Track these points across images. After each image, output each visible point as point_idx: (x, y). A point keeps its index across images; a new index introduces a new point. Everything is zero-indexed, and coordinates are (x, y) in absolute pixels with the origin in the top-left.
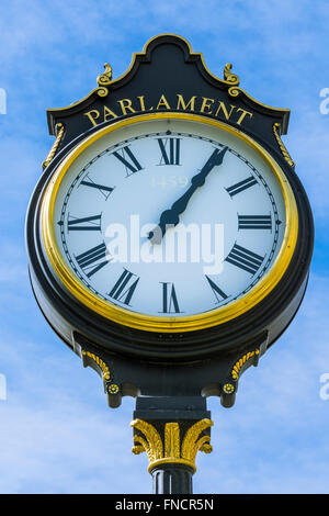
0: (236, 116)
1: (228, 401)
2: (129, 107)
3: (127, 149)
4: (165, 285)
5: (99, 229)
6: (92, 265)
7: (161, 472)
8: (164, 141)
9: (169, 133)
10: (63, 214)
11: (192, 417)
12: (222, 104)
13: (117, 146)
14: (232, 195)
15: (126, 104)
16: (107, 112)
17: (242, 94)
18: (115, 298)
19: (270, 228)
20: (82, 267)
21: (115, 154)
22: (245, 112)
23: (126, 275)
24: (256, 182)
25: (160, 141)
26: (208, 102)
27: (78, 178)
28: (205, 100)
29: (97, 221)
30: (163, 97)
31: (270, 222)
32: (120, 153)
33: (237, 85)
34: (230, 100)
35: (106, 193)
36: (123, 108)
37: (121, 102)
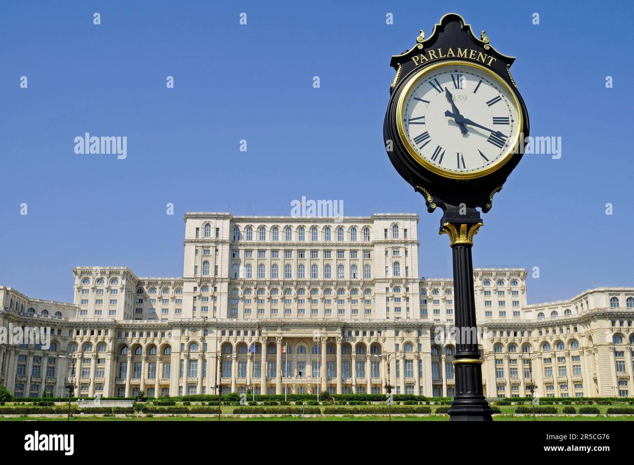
0: (487, 60)
1: (486, 210)
2: (433, 54)
3: (435, 80)
4: (458, 154)
5: (424, 123)
6: (421, 143)
7: (463, 247)
8: (454, 76)
9: (456, 71)
10: (406, 115)
11: (473, 222)
12: (481, 54)
13: (430, 78)
14: (489, 106)
15: (432, 52)
16: (423, 58)
17: (491, 48)
18: (434, 160)
19: (508, 124)
20: (417, 144)
21: (430, 82)
22: (492, 58)
23: (439, 149)
24: (501, 99)
25: (452, 75)
26: (474, 52)
27: (412, 96)
28: (472, 51)
29: (423, 119)
30: (450, 49)
31: (508, 121)
32: (432, 82)
33: (488, 43)
34: (485, 52)
35: (427, 104)
36: (431, 55)
37: (429, 52)
